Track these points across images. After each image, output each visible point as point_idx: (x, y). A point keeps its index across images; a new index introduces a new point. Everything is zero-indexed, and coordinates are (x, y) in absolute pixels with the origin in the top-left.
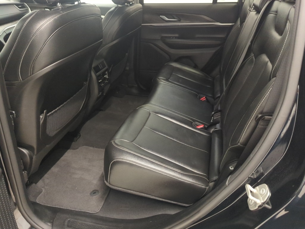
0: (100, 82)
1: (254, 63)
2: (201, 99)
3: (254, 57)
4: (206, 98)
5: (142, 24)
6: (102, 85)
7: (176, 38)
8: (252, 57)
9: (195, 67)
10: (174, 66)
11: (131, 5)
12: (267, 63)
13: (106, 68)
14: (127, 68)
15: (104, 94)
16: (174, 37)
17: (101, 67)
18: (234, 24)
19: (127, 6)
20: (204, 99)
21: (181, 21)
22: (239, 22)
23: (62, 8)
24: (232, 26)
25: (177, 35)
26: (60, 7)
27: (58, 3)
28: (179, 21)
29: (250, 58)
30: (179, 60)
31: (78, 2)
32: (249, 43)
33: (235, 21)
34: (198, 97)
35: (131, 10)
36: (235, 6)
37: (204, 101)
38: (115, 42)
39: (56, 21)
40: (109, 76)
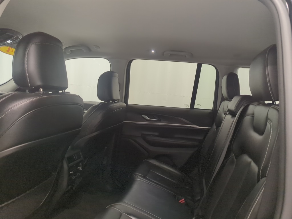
0: (71, 173)
1: (235, 164)
2: (180, 201)
3: (234, 157)
4: (185, 200)
5: (124, 122)
6: (72, 177)
7: (156, 136)
8: (232, 157)
9: (174, 166)
10: (153, 163)
11: (115, 103)
12: (250, 163)
13: (81, 159)
14: (105, 163)
15: (74, 188)
16: (153, 135)
17: (76, 158)
18: (210, 128)
19: (112, 103)
20: (183, 201)
21: (161, 121)
22: (215, 126)
23: (43, 93)
24: (208, 130)
25: (156, 134)
26: (42, 92)
27: (41, 89)
28: (160, 121)
29: (231, 157)
30: (158, 157)
31: (63, 91)
32: (228, 143)
33: (211, 126)
34: (177, 199)
35: (115, 106)
36: (210, 113)
37: (183, 203)
38: (95, 134)
39: (32, 103)
40: (82, 168)
